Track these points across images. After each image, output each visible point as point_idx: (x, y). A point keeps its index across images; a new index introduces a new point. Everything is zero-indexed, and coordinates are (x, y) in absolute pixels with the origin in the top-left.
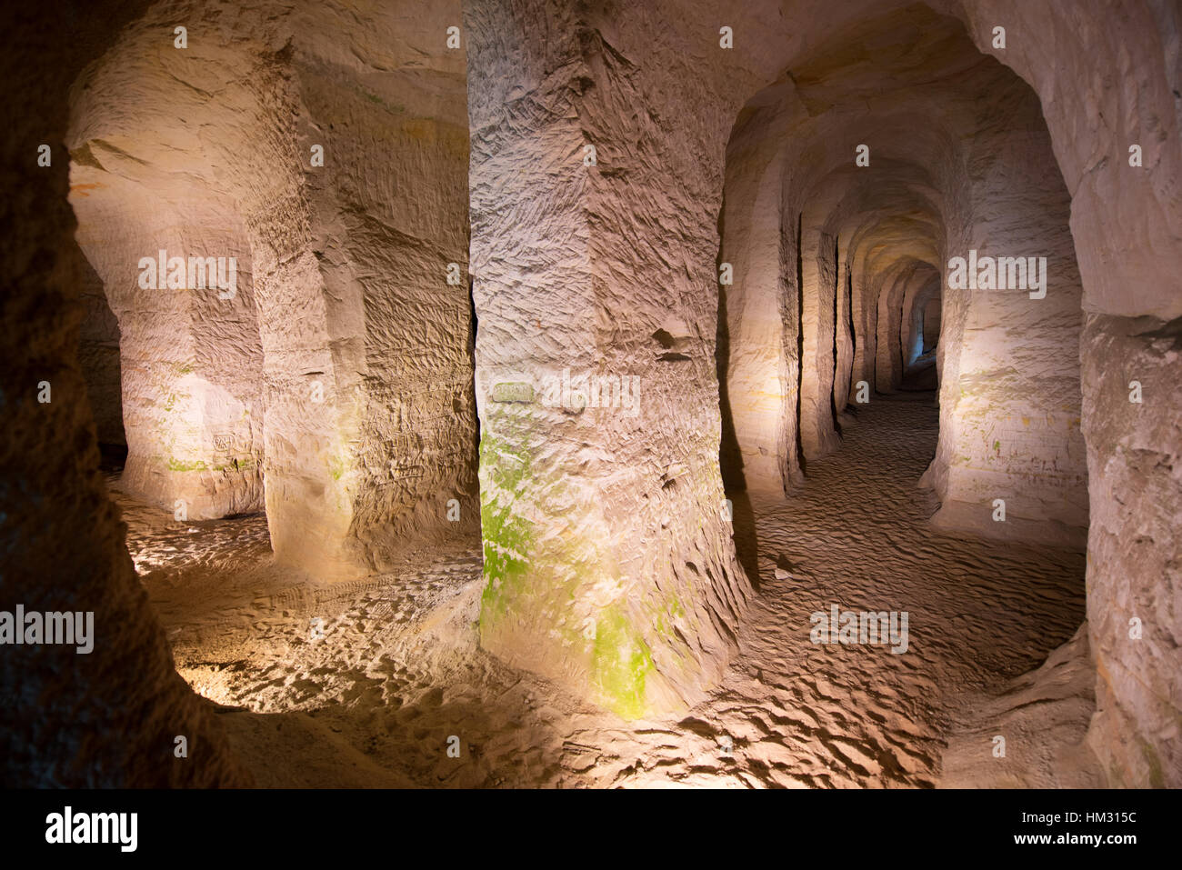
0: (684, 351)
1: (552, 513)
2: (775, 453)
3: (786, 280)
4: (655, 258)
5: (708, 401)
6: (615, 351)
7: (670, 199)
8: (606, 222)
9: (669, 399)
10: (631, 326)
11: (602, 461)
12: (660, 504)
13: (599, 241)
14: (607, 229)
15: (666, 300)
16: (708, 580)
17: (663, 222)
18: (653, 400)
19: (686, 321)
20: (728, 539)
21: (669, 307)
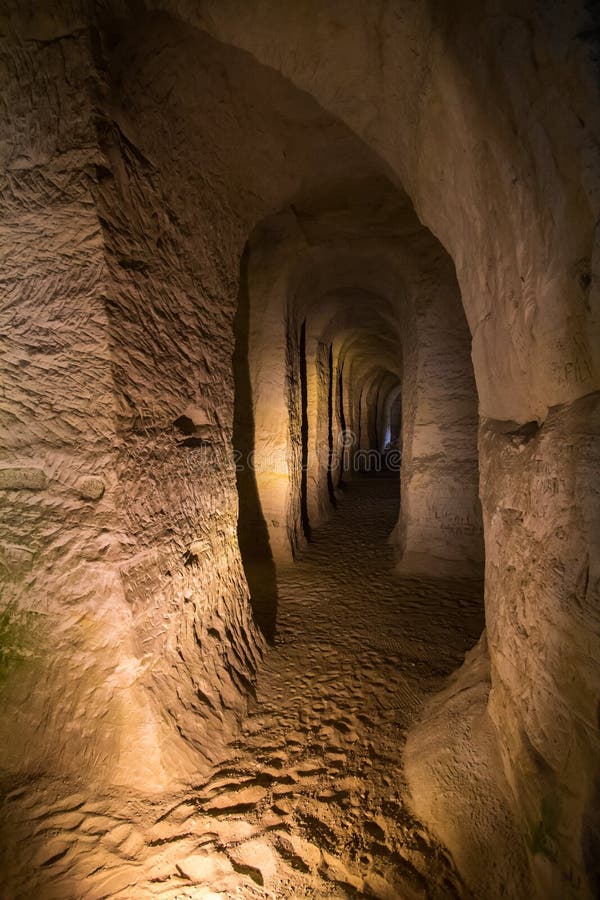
0: (204, 438)
1: (69, 603)
2: (285, 524)
3: (292, 379)
4: (175, 350)
5: (226, 482)
6: (135, 437)
7: (190, 298)
8: (126, 311)
9: (190, 481)
10: (152, 414)
11: (123, 544)
12: (183, 580)
13: (118, 330)
14: (126, 318)
15: (186, 390)
16: (229, 644)
17: (183, 318)
18: (175, 482)
19: (204, 409)
20: (246, 604)
21: (189, 397)
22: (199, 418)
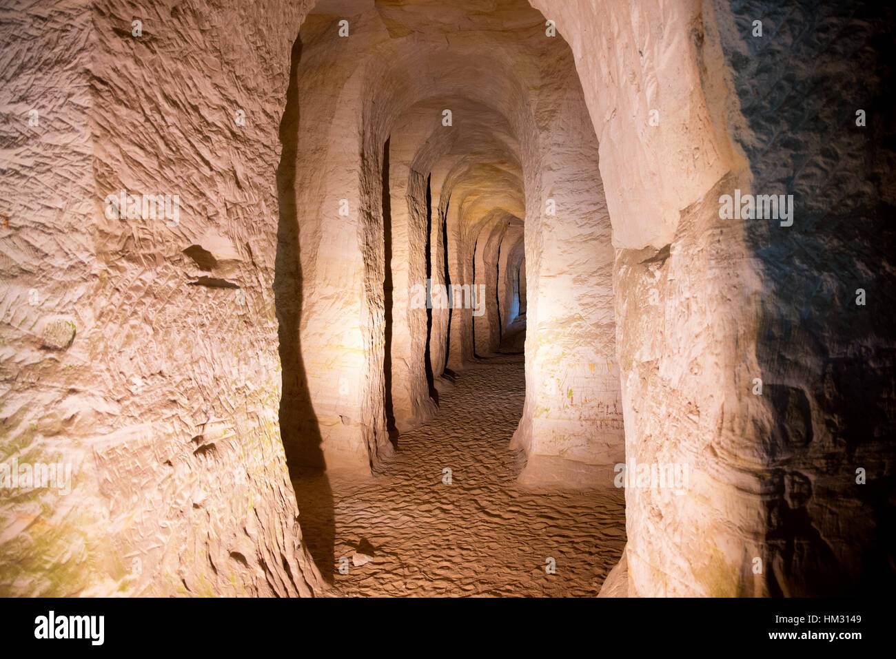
0: (230, 277)
2: (359, 420)
3: (369, 215)
4: (192, 152)
5: (263, 344)
6: (124, 263)
7: (216, 86)
8: (119, 93)
9: (206, 335)
10: (152, 234)
11: (98, 413)
12: (191, 475)
13: (106, 115)
14: (119, 102)
15: (205, 208)
17: (204, 112)
18: (183, 334)
19: (233, 239)
20: (291, 521)
21: (209, 218)
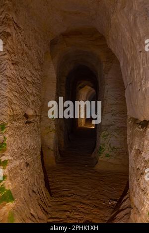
0: (32, 120)
4: (25, 90)
5: (38, 135)
6: (14, 122)
8: (13, 79)
10: (18, 113)
11: (9, 160)
14: (13, 82)
16: (39, 196)
17: (27, 78)
18: (24, 137)
19: (32, 110)
21: (28, 106)
22: (30, 112)
